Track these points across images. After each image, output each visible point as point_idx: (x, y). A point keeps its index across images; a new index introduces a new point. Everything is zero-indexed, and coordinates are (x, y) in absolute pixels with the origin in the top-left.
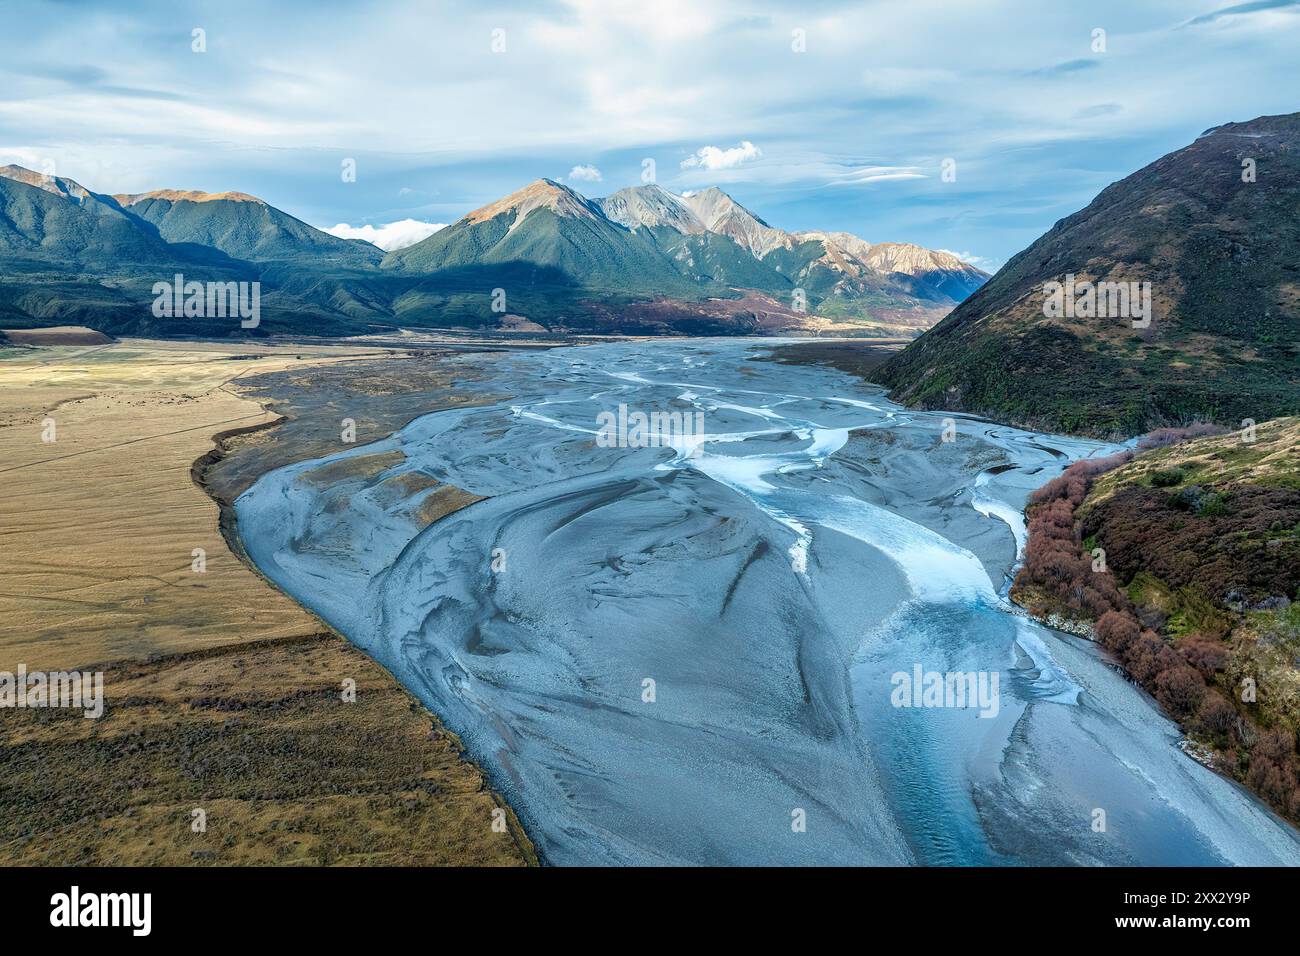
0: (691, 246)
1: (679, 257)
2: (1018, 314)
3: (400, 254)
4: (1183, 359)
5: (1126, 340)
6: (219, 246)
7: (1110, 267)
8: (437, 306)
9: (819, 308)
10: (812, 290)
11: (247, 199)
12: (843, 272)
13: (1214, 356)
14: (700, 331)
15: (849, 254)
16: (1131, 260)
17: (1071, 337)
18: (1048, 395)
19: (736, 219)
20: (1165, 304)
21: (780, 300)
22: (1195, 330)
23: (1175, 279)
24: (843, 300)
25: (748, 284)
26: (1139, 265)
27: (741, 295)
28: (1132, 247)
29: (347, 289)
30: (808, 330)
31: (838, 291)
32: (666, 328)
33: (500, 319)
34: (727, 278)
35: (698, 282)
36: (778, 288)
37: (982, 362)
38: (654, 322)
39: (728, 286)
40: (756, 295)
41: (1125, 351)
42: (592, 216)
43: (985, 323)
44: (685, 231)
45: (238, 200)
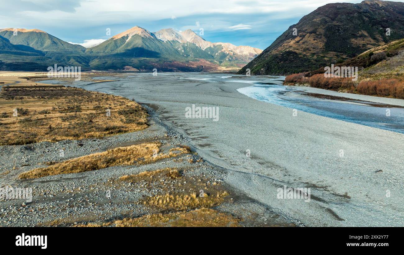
0: (183, 46)
1: (179, 49)
2: (280, 49)
3: (91, 49)
4: (327, 57)
5: (311, 54)
6: (31, 46)
7: (305, 35)
8: (104, 64)
9: (222, 64)
10: (220, 59)
11: (40, 31)
12: (229, 54)
13: (335, 57)
14: (186, 70)
15: (230, 49)
16: (311, 33)
17: (295, 53)
18: (290, 67)
19: (196, 39)
20: (321, 44)
21: (210, 62)
22: (330, 51)
23: (323, 37)
24: (229, 61)
25: (200, 57)
26: (313, 34)
27: (198, 60)
28: (311, 29)
29: (74, 59)
30: (219, 70)
31: (227, 59)
32: (176, 70)
33: (124, 67)
34: (194, 56)
35: (185, 57)
36: (209, 58)
37: (270, 61)
38: (172, 68)
39: (195, 58)
40: (203, 61)
41: (311, 57)
42: (152, 37)
43: (271, 52)
44: (181, 42)
45: (37, 32)
